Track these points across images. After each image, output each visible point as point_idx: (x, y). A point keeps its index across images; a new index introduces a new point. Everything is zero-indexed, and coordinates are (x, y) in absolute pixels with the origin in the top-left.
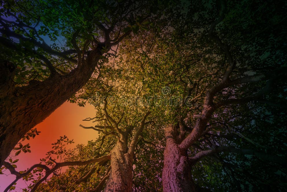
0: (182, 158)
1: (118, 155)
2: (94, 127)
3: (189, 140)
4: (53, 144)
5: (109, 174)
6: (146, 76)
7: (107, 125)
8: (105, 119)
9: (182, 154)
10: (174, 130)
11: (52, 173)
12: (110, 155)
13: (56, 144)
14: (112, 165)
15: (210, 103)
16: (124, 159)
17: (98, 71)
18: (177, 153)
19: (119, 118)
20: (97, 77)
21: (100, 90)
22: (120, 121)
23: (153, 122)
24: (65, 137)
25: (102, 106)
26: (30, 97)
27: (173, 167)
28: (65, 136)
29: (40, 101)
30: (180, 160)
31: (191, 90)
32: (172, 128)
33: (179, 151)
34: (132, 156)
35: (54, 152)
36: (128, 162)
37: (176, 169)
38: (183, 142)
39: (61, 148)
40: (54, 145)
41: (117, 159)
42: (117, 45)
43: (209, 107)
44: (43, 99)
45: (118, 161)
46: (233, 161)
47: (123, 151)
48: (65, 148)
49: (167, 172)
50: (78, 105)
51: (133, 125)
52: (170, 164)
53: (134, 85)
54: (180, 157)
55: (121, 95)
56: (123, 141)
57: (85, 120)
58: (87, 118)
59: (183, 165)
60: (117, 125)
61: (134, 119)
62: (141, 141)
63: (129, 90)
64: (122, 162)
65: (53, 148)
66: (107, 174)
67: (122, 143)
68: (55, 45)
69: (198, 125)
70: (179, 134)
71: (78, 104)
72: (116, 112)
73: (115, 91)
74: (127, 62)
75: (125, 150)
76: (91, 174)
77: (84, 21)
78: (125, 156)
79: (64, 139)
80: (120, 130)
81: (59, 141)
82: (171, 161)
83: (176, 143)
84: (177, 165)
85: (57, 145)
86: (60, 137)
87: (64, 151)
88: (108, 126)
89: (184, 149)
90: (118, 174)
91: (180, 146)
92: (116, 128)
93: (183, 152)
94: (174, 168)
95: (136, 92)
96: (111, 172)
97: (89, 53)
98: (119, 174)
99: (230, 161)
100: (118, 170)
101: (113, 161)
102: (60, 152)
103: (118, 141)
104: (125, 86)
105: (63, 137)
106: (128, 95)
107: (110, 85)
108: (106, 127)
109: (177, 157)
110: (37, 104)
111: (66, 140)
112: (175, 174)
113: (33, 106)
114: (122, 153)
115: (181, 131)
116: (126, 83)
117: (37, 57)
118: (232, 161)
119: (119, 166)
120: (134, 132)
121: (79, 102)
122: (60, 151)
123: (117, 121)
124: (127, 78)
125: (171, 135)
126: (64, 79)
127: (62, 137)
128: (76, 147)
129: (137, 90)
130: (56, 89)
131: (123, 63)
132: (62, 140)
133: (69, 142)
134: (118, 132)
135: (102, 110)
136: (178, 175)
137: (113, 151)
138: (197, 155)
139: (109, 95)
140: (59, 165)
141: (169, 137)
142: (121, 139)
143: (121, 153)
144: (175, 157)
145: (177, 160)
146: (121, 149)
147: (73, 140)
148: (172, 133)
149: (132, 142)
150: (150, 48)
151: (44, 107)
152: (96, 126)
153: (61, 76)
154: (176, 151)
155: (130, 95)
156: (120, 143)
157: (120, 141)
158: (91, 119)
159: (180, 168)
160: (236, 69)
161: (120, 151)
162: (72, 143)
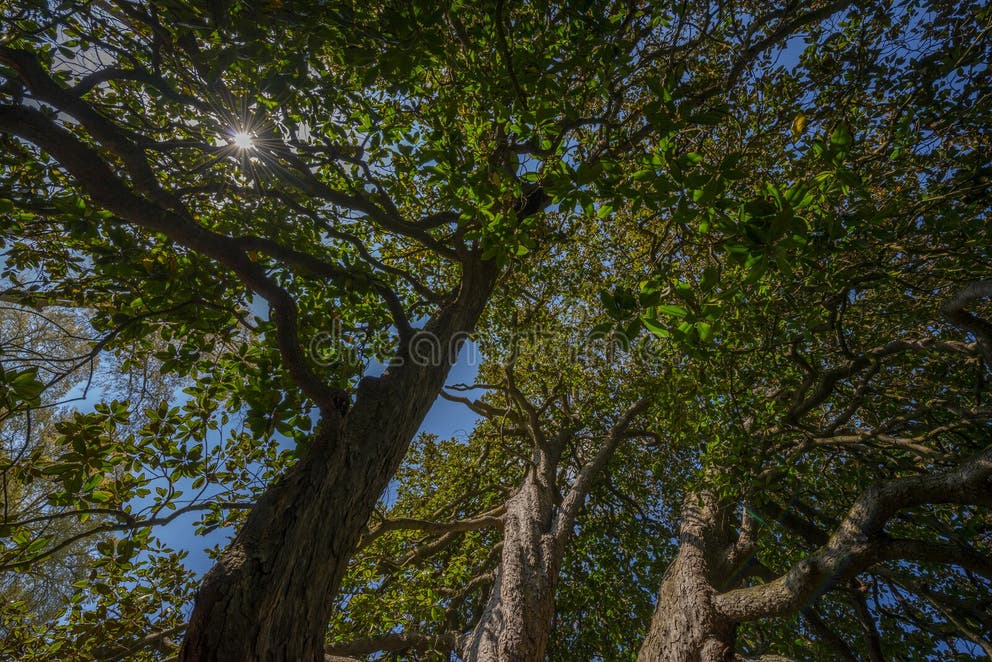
1: (525, 533)
16: (538, 554)
32: (713, 509)
36: (548, 567)
41: (521, 549)
45: (522, 556)
47: (538, 523)
58: (457, 385)
64: (532, 561)
75: (545, 520)
78: (543, 542)
89: (728, 617)
90: (517, 600)
92: (531, 428)
96: (499, 589)
98: (519, 602)
100: (517, 587)
101: (509, 550)
114: (537, 531)
119: (523, 573)
137: (510, 510)
141: (690, 538)
143: (533, 529)
146: (535, 514)
156: (535, 486)
158: (468, 388)
161: (533, 522)
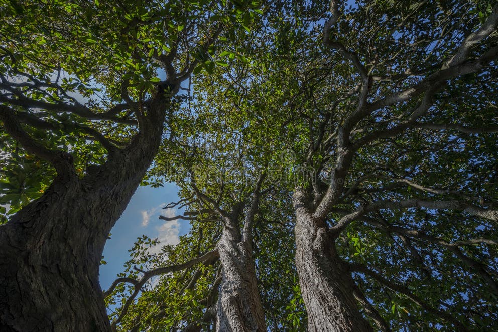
0: (319, 231)
1: (228, 247)
2: (183, 216)
3: (326, 204)
4: (129, 251)
5: (222, 275)
6: (245, 119)
7: (202, 209)
8: (197, 200)
9: (319, 226)
10: (305, 194)
11: (140, 291)
12: (217, 250)
13: (134, 249)
14: (222, 261)
15: (347, 144)
16: (237, 250)
17: (167, 128)
18: (312, 225)
19: (217, 193)
20: (168, 138)
21: (178, 156)
22: (221, 198)
23: (273, 188)
24: (145, 238)
25: (188, 179)
26: (99, 189)
27: (307, 245)
28: (143, 235)
29: (112, 191)
30: (317, 234)
31: (323, 126)
32: (302, 192)
33: (313, 221)
34: (250, 245)
35: (135, 261)
36: (245, 253)
37: (312, 247)
38: (318, 209)
39: (143, 253)
40: (132, 252)
41: (229, 253)
42: (189, 78)
43: (345, 151)
44: (114, 188)
45: (230, 255)
46: (410, 224)
47: (234, 241)
48: (148, 253)
49: (301, 252)
50: (152, 187)
51: (242, 201)
52: (304, 242)
53: (231, 136)
54: (316, 230)
55: (213, 157)
56: (231, 227)
57: (166, 207)
58: (169, 204)
59: (320, 240)
60: (217, 205)
61: (242, 190)
62: (259, 222)
63: (224, 146)
64: (236, 254)
65: (131, 255)
66: (218, 276)
67: (231, 230)
68: (93, 102)
69: (334, 179)
70: (313, 199)
71: (152, 185)
72: (211, 186)
73: (202, 153)
74: (210, 101)
75: (237, 238)
76: (195, 282)
77: (134, 63)
78: (239, 246)
79: (144, 239)
80: (223, 212)
81: (136, 244)
82: (304, 238)
83: (309, 212)
84: (313, 241)
85: (136, 251)
86: (138, 238)
87: (148, 258)
88: (204, 209)
89: (321, 217)
91: (315, 215)
92: (217, 211)
93: (321, 222)
94: (309, 246)
95: (237, 147)
96: (223, 271)
97: (148, 104)
98: (235, 270)
99: (406, 224)
100: (232, 266)
101: (223, 256)
102: (143, 260)
103: (224, 228)
104: (215, 140)
105: (142, 237)
106: (225, 154)
107: (191, 145)
108: (202, 212)
109: (312, 231)
110: (110, 197)
111: (146, 241)
112: (310, 253)
113: (108, 199)
114: (235, 244)
115: (316, 194)
116: (216, 135)
117: (82, 132)
118: (408, 225)
119: (233, 260)
120: (247, 211)
121: (152, 182)
122: (143, 258)
123: (216, 198)
124: (217, 127)
125: (301, 203)
126: (128, 154)
127: (140, 238)
128: (162, 252)
129: (237, 143)
130: (124, 172)
131: (205, 105)
132: (142, 242)
133: (152, 243)
134: (221, 215)
135: (188, 186)
136: (315, 253)
137: (219, 244)
138: (341, 223)
139: (195, 161)
140: (148, 275)
141: (298, 206)
142: (227, 225)
143: (232, 243)
144: (309, 232)
145: (313, 235)
146: (231, 239)
147: (157, 240)
148: (302, 200)
149: (246, 225)
150: (243, 70)
151: (118, 198)
152: (185, 214)
153: (122, 151)
154: (310, 223)
155: (227, 153)
156: (228, 230)
157: (227, 228)
158: (176, 204)
159: (317, 244)
160: (388, 79)
161: (231, 241)
162: (156, 243)
